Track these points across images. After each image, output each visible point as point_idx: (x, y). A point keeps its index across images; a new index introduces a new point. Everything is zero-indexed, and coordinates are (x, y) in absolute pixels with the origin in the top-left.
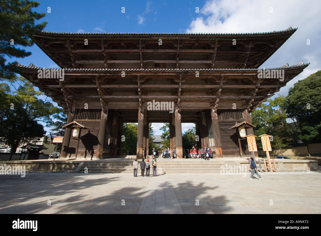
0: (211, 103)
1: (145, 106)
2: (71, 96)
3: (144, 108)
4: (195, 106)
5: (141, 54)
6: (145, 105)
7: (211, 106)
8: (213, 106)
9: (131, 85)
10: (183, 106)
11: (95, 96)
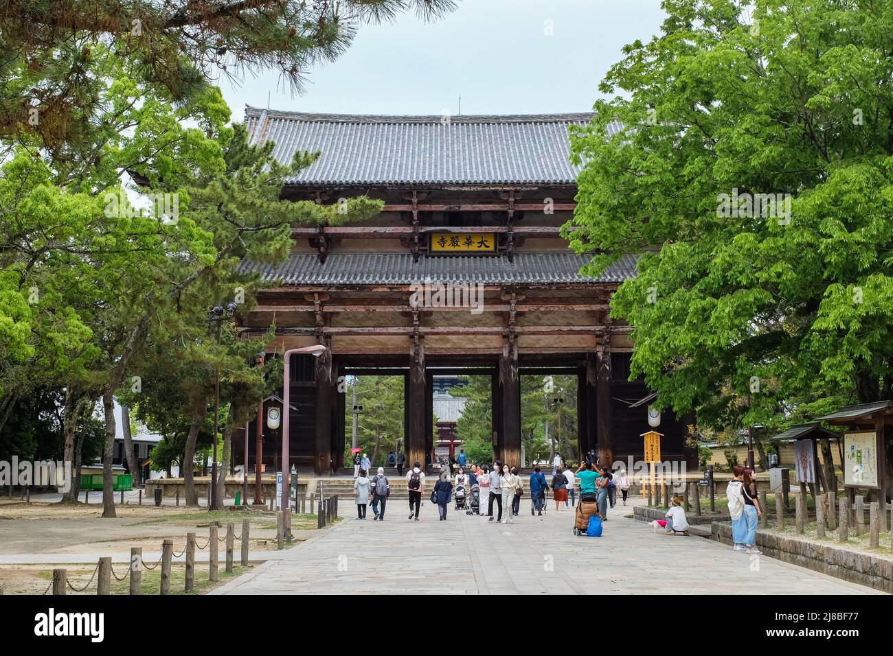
0: (597, 336)
1: (427, 346)
2: (246, 328)
3: (423, 351)
4: (556, 346)
5: (416, 218)
6: (427, 344)
7: (598, 344)
8: (601, 344)
9: (395, 307)
10: (524, 346)
11: (305, 329)
